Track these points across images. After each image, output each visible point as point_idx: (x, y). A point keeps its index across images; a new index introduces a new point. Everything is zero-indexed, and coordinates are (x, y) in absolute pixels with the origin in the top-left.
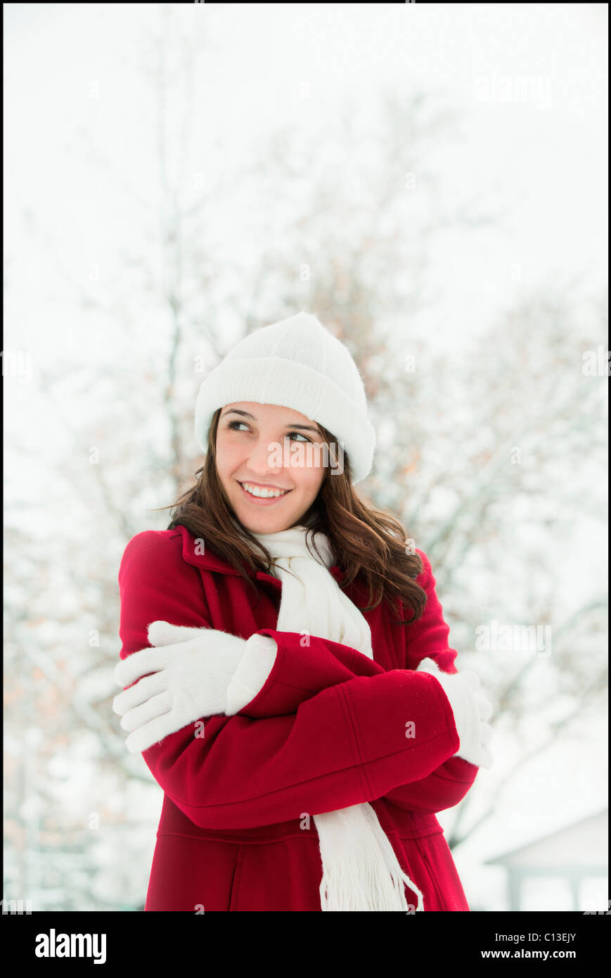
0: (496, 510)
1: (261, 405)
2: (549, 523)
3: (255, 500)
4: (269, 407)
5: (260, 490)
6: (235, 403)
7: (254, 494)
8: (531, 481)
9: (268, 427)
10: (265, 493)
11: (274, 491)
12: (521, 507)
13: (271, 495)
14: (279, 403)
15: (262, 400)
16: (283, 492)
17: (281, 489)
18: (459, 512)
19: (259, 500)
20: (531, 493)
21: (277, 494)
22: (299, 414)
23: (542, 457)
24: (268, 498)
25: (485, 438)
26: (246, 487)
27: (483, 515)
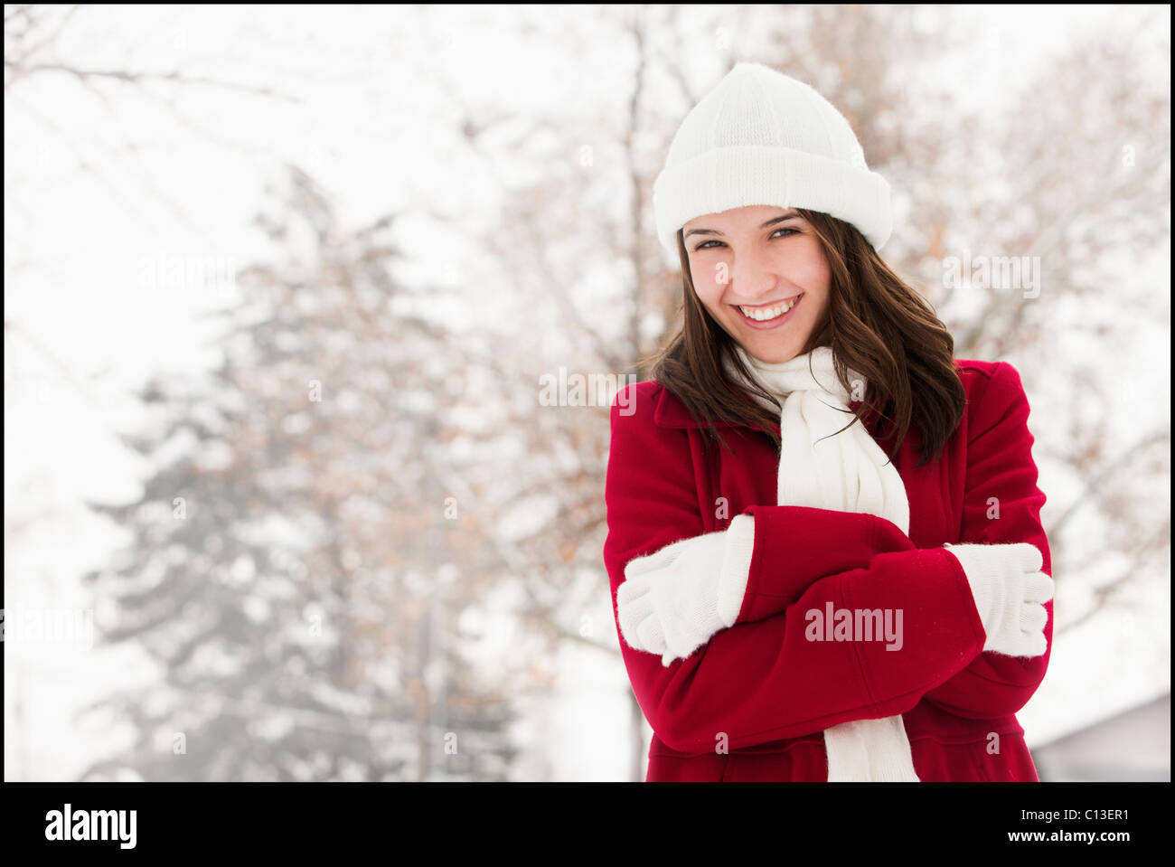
0: (1034, 314)
1: (720, 214)
2: (1102, 331)
3: (760, 326)
4: (731, 214)
5: (763, 312)
6: (690, 222)
7: (758, 319)
8: (1080, 276)
9: (738, 238)
10: (769, 314)
11: (780, 307)
12: (1066, 310)
13: (777, 312)
14: (738, 205)
15: (717, 208)
16: (791, 304)
17: (787, 300)
18: (988, 313)
19: (766, 324)
20: (1079, 291)
21: (785, 309)
22: (769, 207)
23: (1096, 247)
24: (776, 318)
25: (1025, 218)
26: (745, 311)
27: (1018, 317)
